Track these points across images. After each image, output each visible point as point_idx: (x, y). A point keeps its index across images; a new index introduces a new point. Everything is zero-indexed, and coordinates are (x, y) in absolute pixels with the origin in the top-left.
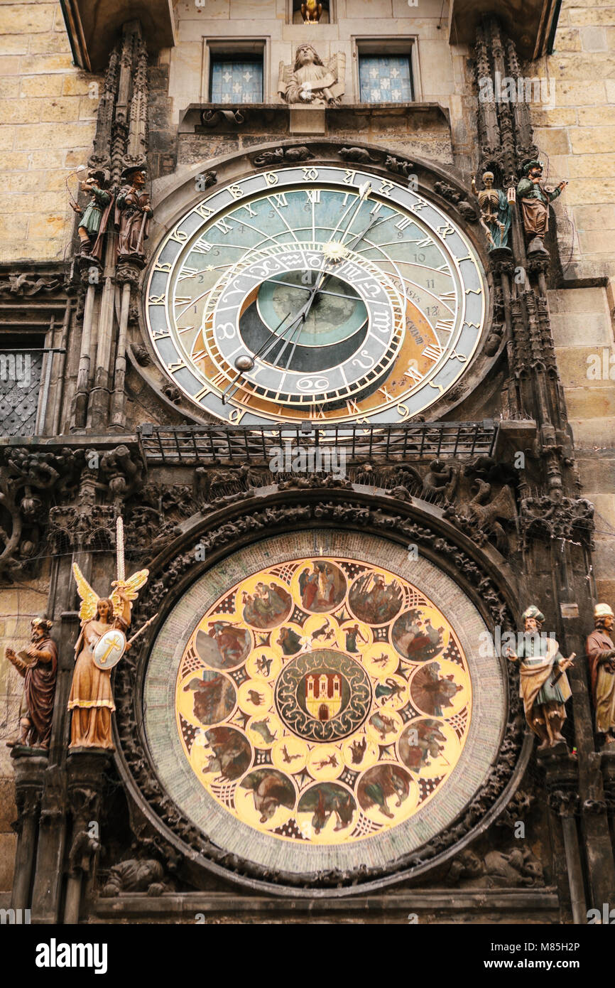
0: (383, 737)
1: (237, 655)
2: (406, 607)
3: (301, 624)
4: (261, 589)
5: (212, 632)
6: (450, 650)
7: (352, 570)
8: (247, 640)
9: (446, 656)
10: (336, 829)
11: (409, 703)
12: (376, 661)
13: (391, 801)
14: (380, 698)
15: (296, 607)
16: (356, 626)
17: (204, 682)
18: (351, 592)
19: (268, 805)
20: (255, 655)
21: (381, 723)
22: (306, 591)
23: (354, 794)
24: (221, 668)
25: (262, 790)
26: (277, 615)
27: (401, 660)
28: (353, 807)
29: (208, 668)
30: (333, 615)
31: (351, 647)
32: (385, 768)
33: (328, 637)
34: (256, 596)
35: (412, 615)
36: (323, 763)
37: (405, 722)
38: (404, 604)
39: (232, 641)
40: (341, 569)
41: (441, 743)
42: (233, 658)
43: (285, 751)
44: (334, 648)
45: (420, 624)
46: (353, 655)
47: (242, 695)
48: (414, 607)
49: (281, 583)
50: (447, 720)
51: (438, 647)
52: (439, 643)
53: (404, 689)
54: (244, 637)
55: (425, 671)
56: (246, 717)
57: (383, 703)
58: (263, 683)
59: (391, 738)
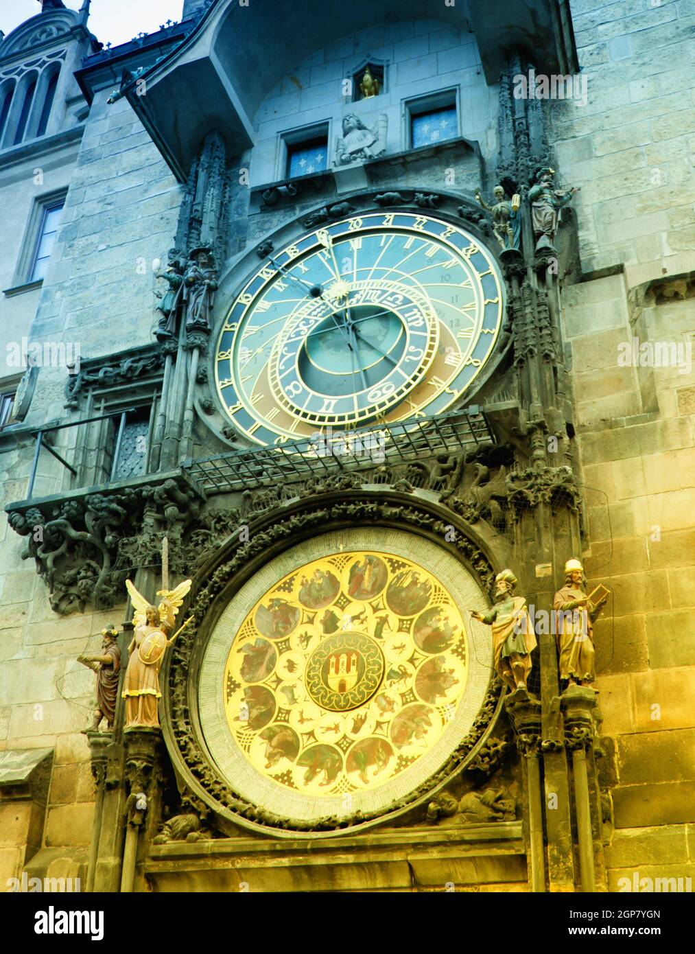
0: (381, 715)
1: (286, 629)
2: (432, 603)
3: (343, 608)
4: (317, 574)
5: (271, 607)
6: (459, 647)
7: (396, 565)
8: (297, 616)
9: (453, 651)
10: (321, 785)
11: (411, 689)
12: (395, 648)
13: (371, 769)
14: (390, 681)
15: (342, 593)
16: (387, 616)
17: (254, 647)
18: (390, 586)
19: (275, 755)
20: (300, 630)
21: (384, 703)
22: (354, 580)
23: (345, 758)
24: (270, 637)
25: (275, 741)
26: (325, 599)
27: (415, 651)
28: (340, 769)
29: (261, 636)
30: (370, 603)
31: (378, 634)
32: (375, 740)
33: (362, 623)
34: (312, 581)
35: (435, 611)
36: (329, 729)
37: (403, 704)
38: (431, 601)
39: (284, 616)
40: (386, 563)
41: (426, 728)
42: (282, 630)
43: (302, 713)
44: (365, 632)
45: (439, 620)
46: (378, 640)
47: (281, 662)
48: (438, 605)
49: (335, 572)
50: (438, 708)
51: (449, 642)
52: (450, 639)
53: (411, 675)
54: (295, 614)
55: (433, 662)
56: (279, 681)
57: (391, 685)
58: (300, 654)
59: (389, 716)
